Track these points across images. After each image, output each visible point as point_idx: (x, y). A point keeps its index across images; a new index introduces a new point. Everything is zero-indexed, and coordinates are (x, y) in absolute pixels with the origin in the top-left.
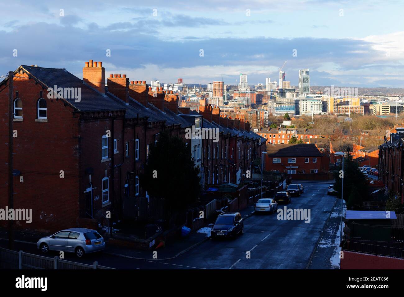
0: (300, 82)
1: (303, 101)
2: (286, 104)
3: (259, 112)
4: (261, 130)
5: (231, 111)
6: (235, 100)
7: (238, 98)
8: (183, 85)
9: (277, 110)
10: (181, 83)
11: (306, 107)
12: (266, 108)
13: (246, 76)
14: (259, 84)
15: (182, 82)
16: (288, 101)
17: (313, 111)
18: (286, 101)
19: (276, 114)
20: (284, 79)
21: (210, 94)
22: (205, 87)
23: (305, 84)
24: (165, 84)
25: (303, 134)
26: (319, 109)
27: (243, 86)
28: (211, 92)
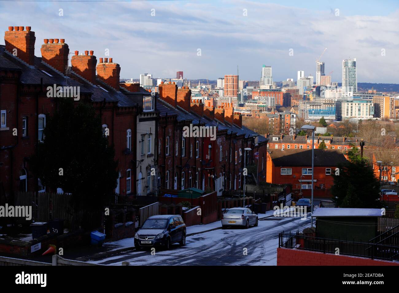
0: (344, 77)
1: (348, 101)
2: (324, 106)
3: (284, 115)
4: (282, 138)
5: (247, 115)
6: (254, 100)
7: (258, 98)
8: (184, 80)
9: (311, 114)
10: (181, 78)
11: (352, 110)
12: (296, 111)
13: (271, 68)
14: (288, 80)
15: (182, 76)
16: (326, 102)
17: (361, 116)
18: (324, 102)
19: (310, 119)
20: (323, 73)
21: (221, 92)
22: (214, 83)
23: (350, 80)
24: (158, 79)
25: (341, 144)
26: (369, 113)
27: (266, 82)
28: (222, 89)
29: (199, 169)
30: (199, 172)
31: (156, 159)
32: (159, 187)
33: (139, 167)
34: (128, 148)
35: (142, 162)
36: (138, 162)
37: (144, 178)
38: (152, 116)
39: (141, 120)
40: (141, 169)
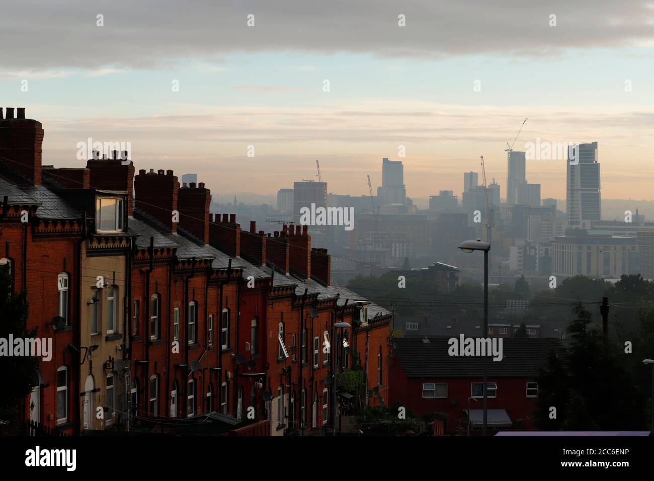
29: (229, 374)
30: (228, 383)
31: (127, 347)
32: (133, 411)
33: (87, 363)
34: (61, 315)
35: (93, 350)
36: (83, 351)
37: (99, 390)
38: (117, 244)
39: (92, 253)
40: (91, 367)
